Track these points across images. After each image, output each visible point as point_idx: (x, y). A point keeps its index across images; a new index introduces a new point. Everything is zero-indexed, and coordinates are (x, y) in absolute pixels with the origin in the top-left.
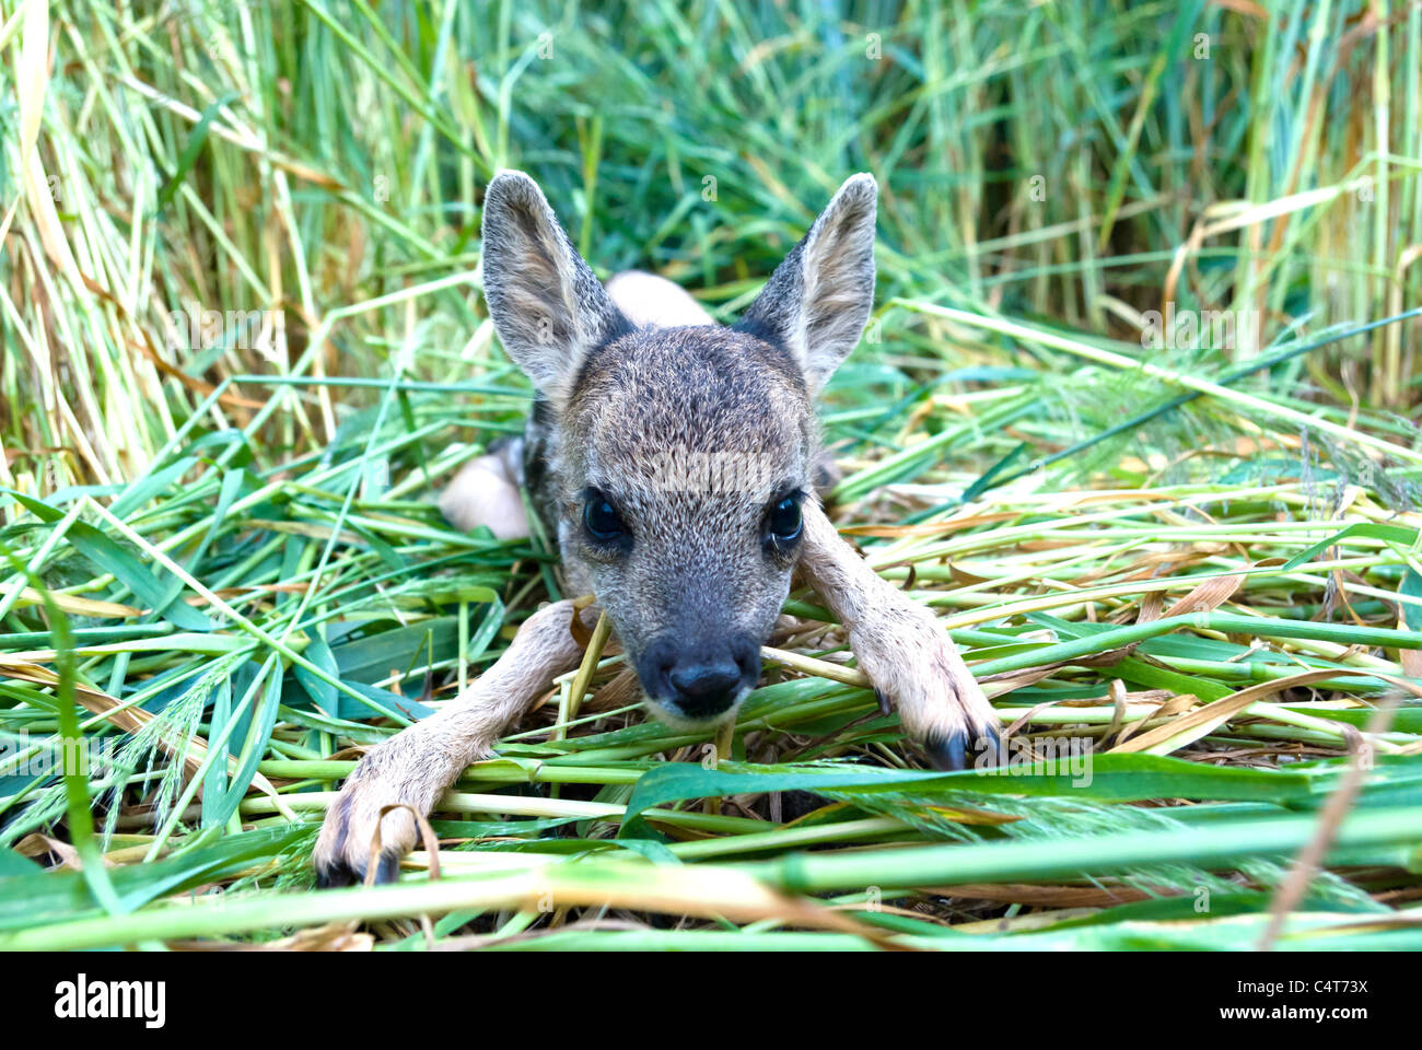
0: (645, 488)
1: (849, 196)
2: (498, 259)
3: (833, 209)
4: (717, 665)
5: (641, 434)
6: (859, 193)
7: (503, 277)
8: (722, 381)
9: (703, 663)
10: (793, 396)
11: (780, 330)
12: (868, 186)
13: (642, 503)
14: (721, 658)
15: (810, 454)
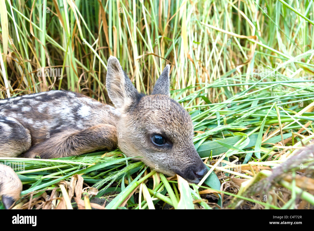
5: (173, 119)
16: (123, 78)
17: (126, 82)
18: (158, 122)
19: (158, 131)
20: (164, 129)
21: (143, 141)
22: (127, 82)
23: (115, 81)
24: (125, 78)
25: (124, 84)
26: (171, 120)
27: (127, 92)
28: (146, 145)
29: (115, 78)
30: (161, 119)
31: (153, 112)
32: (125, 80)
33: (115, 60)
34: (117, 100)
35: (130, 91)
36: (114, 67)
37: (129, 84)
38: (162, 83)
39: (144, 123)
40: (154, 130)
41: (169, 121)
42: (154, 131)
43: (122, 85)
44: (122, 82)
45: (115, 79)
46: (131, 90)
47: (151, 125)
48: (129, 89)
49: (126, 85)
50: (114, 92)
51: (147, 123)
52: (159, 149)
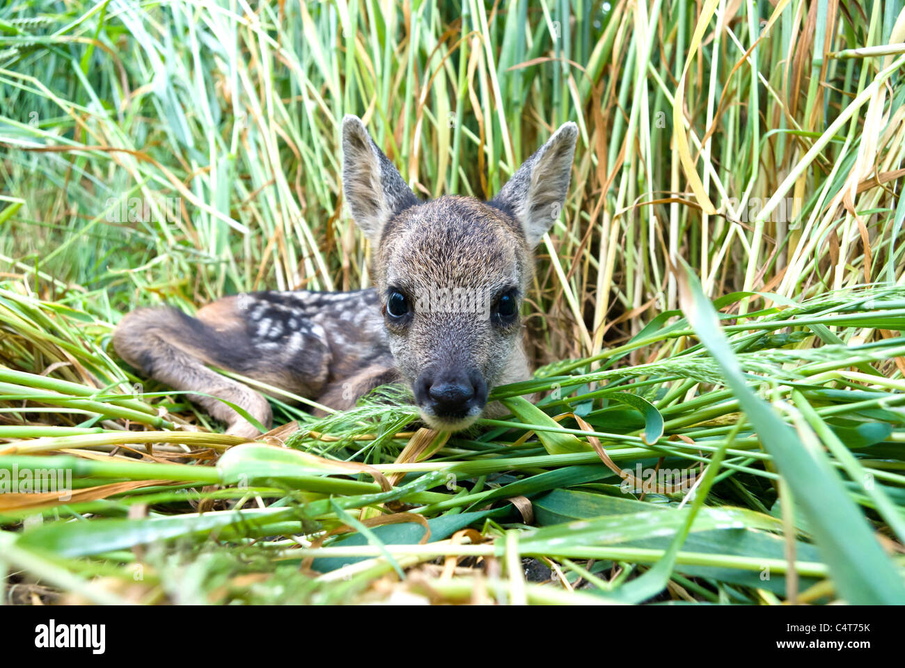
1: (563, 135)
3: (553, 141)
4: (458, 385)
6: (568, 133)
8: (466, 222)
9: (450, 382)
10: (512, 236)
11: (513, 207)
12: (574, 130)
14: (462, 382)
15: (524, 272)
16: (376, 163)
17: (385, 173)
22: (387, 172)
23: (360, 174)
24: (381, 165)
25: (378, 179)
27: (388, 195)
29: (360, 168)
32: (382, 167)
33: (355, 124)
34: (368, 222)
35: (396, 193)
36: (356, 142)
37: (392, 178)
43: (375, 180)
44: (374, 174)
45: (360, 171)
46: (397, 191)
48: (393, 189)
49: (384, 180)
50: (361, 202)
52: (393, 326)
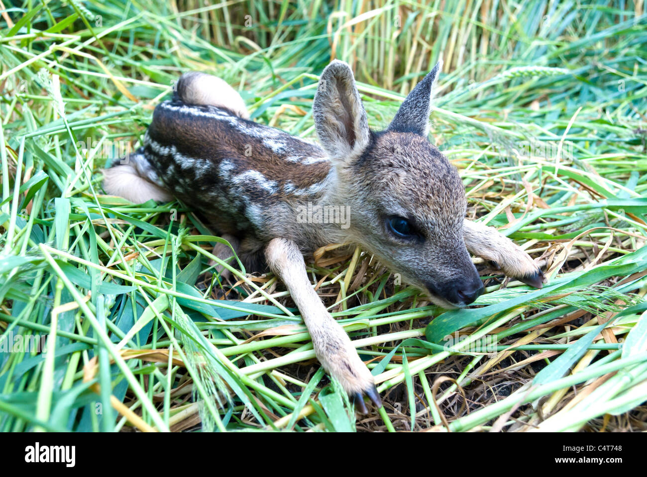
0: (433, 218)
2: (322, 100)
5: (431, 195)
7: (324, 109)
13: (432, 225)
18: (405, 197)
19: (402, 212)
20: (414, 211)
21: (374, 223)
26: (428, 197)
28: (379, 232)
30: (410, 192)
31: (397, 174)
38: (415, 102)
39: (380, 194)
40: (396, 208)
41: (423, 198)
42: (394, 212)
47: (392, 199)
51: (385, 195)
52: (403, 242)
